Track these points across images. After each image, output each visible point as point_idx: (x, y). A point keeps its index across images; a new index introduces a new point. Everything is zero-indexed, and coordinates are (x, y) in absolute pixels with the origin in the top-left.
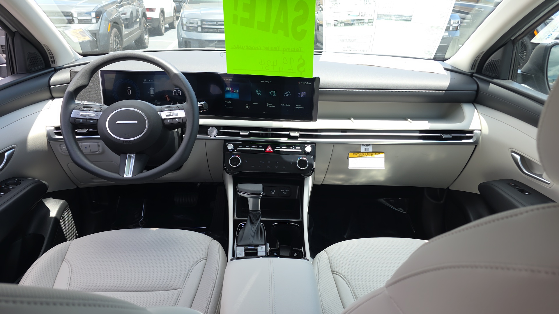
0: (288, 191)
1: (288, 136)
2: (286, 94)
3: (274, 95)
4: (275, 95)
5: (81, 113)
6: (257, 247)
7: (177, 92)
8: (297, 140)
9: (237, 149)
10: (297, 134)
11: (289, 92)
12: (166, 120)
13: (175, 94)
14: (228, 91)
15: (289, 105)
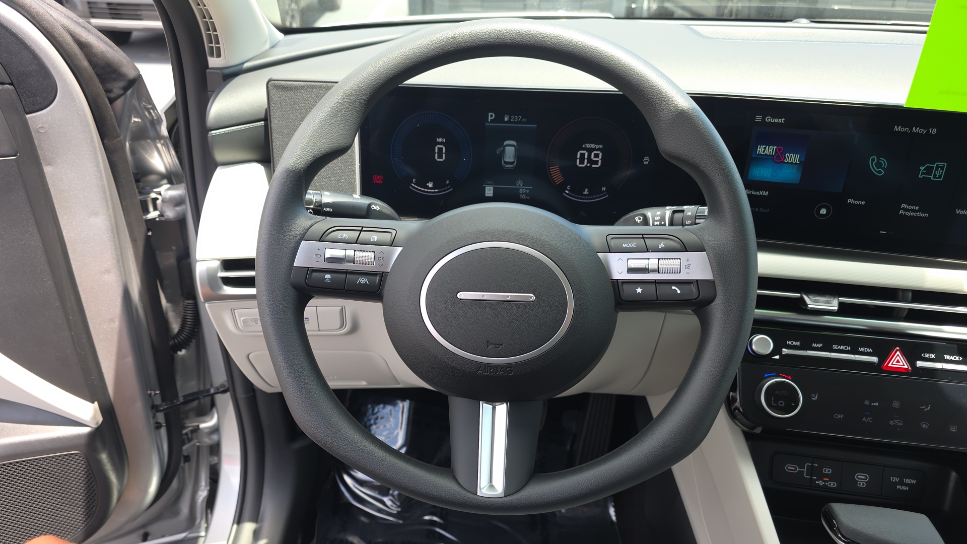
0: (914, 482)
4: (940, 177)
5: (330, 253)
7: (589, 156)
9: (780, 353)
12: (625, 286)
13: (582, 162)
14: (765, 158)
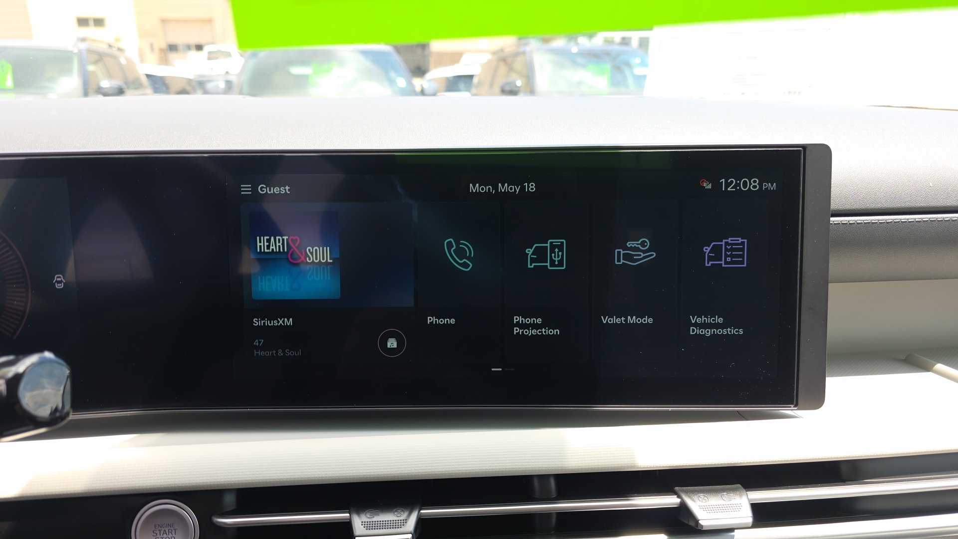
1: (677, 524)
2: (626, 257)
3: (552, 262)
4: (561, 263)
10: (733, 505)
11: (643, 244)
15: (651, 320)
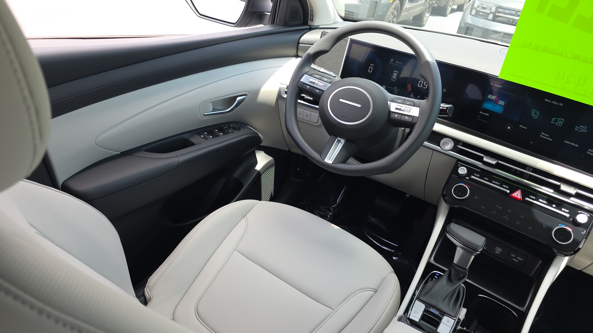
0: (522, 260)
1: (557, 189)
2: (579, 129)
3: (558, 124)
4: (560, 124)
5: (311, 80)
6: (443, 315)
7: (423, 83)
8: (569, 199)
9: (469, 177)
10: (572, 191)
11: (585, 128)
12: (393, 114)
13: (420, 85)
14: (491, 100)
15: (577, 146)
